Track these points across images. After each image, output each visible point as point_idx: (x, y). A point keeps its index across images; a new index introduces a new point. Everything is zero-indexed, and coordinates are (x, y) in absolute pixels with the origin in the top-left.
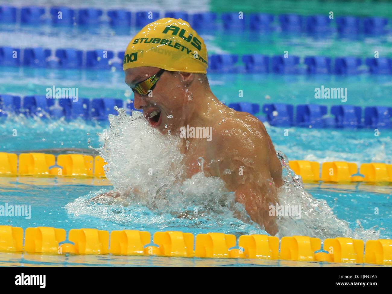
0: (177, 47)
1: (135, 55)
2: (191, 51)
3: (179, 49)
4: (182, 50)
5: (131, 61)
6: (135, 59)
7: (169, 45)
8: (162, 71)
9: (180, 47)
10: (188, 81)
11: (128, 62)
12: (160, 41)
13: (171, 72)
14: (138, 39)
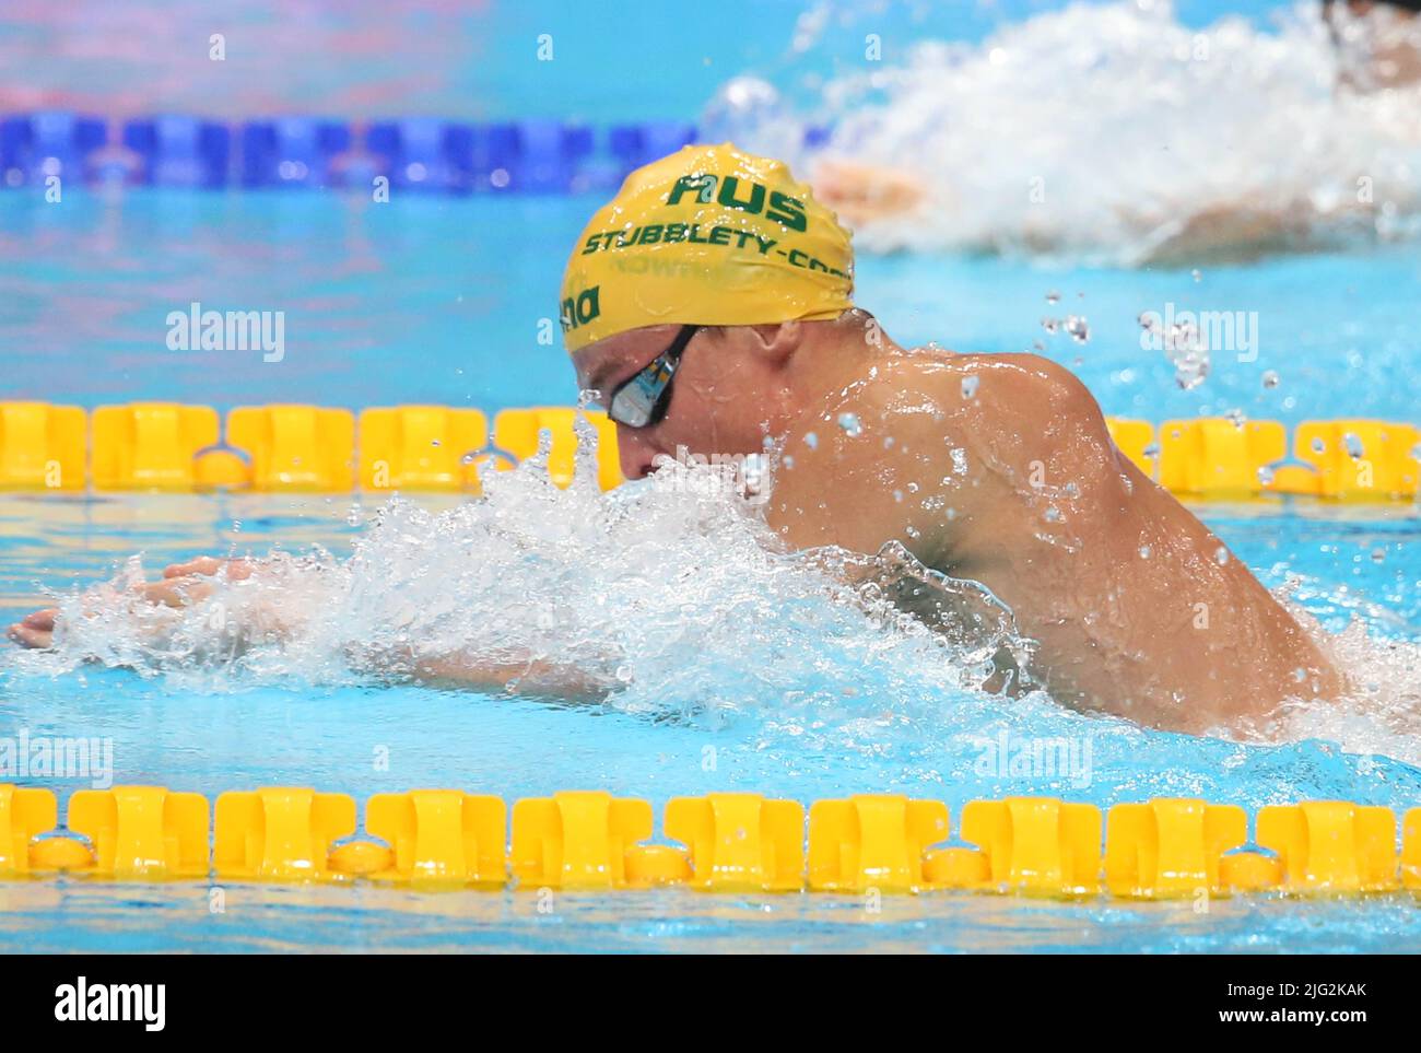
0: (719, 238)
1: (592, 295)
2: (772, 243)
3: (726, 243)
4: (741, 244)
5: (585, 320)
6: (595, 312)
7: (693, 239)
8: (688, 332)
9: (729, 237)
10: (781, 345)
11: (575, 326)
12: (663, 235)
13: (718, 331)
14: (599, 236)
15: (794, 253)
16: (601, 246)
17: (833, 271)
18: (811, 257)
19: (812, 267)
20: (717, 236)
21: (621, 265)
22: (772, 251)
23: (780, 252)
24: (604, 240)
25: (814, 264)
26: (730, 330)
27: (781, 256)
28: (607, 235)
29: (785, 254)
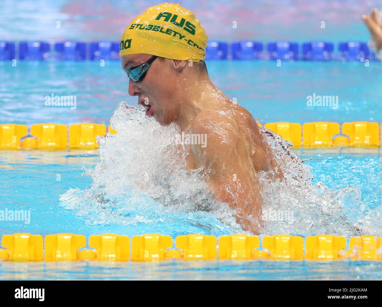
0: (168, 32)
1: (129, 41)
2: (184, 37)
3: (170, 34)
4: (174, 35)
5: (126, 48)
6: (129, 46)
7: (161, 31)
8: (154, 58)
9: (171, 33)
10: (180, 67)
11: (123, 49)
12: (153, 28)
13: (163, 59)
14: (135, 25)
15: (190, 41)
16: (134, 28)
17: (200, 48)
18: (194, 43)
19: (194, 46)
20: (168, 31)
21: (139, 35)
22: (183, 39)
23: (185, 40)
24: (136, 26)
25: (195, 45)
26: (166, 60)
27: (186, 41)
28: (137, 25)
29: (187, 41)
